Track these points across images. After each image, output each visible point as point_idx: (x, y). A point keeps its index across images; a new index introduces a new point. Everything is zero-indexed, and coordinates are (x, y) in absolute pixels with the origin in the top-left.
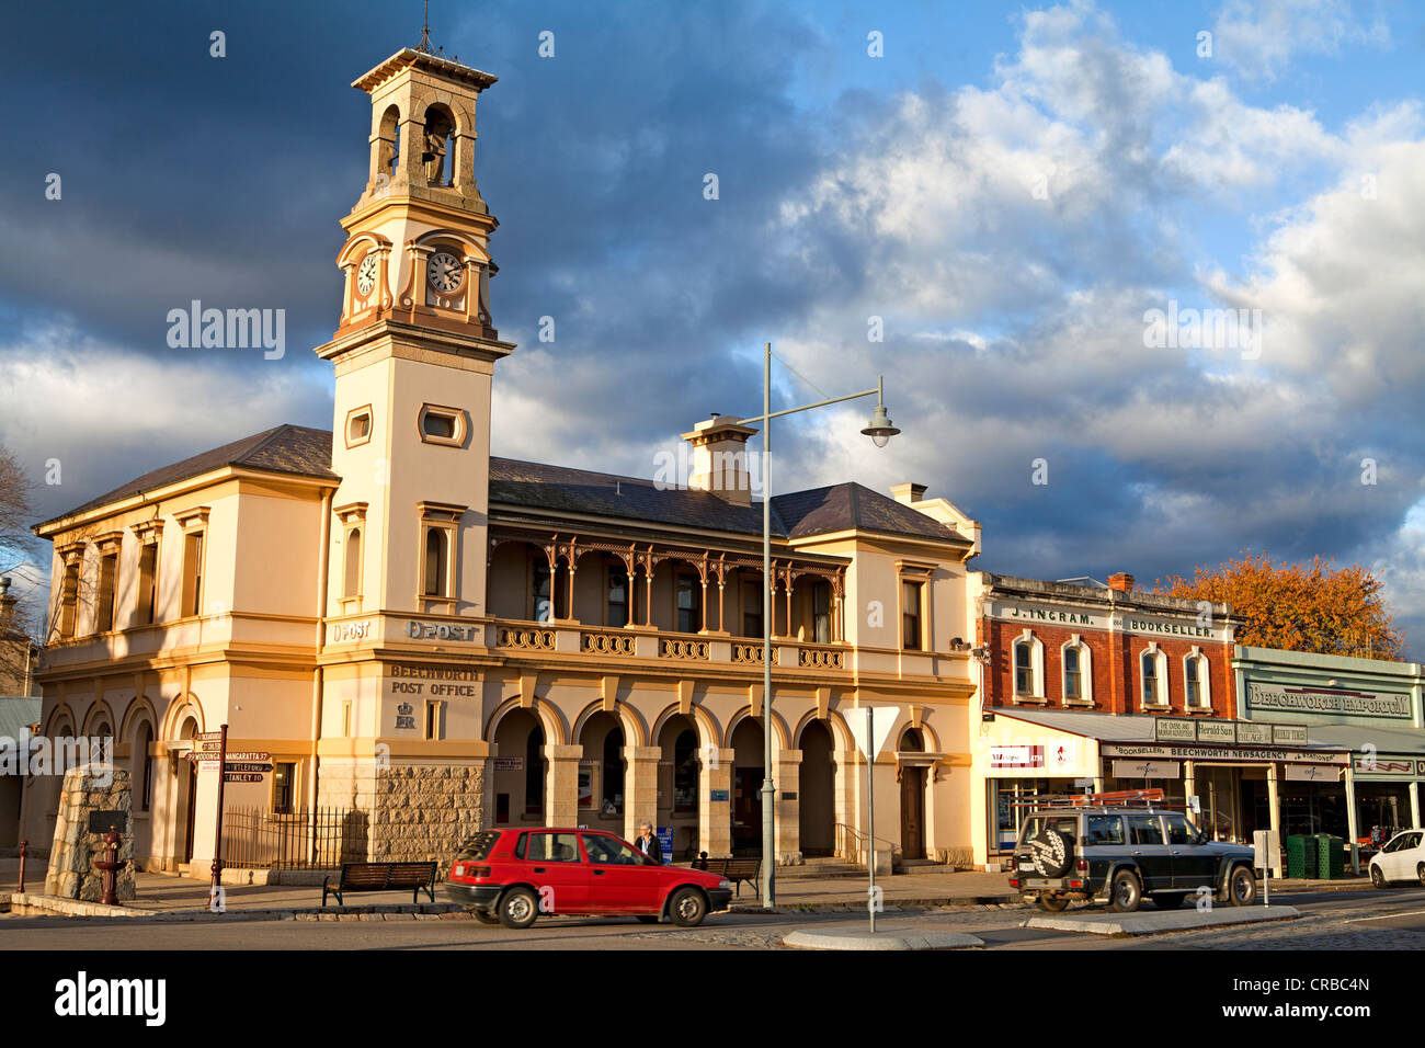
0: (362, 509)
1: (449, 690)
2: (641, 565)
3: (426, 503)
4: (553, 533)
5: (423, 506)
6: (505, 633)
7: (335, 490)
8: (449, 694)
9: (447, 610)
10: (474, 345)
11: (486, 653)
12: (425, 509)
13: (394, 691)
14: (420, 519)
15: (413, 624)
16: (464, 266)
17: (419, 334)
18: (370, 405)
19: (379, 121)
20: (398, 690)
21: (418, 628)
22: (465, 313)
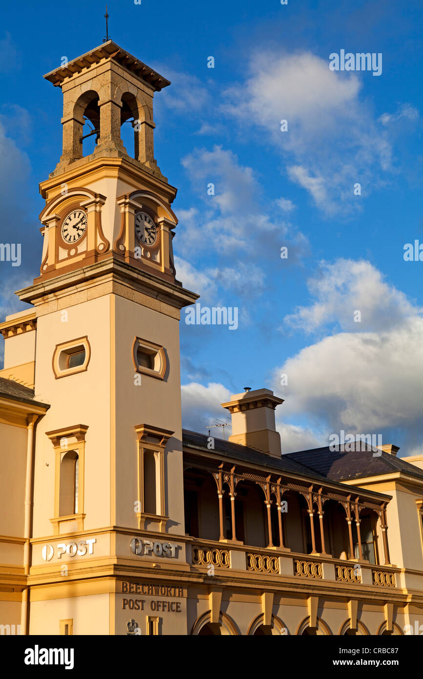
0: (80, 432)
1: (164, 606)
2: (273, 494)
3: (146, 426)
4: (220, 462)
5: (142, 429)
6: (196, 551)
7: (41, 417)
8: (163, 610)
9: (159, 528)
10: (171, 291)
11: (188, 569)
12: (144, 432)
13: (124, 608)
14: (138, 442)
15: (137, 541)
16: (158, 225)
17: (135, 275)
18: (86, 337)
19: (72, 106)
20: (127, 606)
21: (140, 544)
22: (160, 264)
